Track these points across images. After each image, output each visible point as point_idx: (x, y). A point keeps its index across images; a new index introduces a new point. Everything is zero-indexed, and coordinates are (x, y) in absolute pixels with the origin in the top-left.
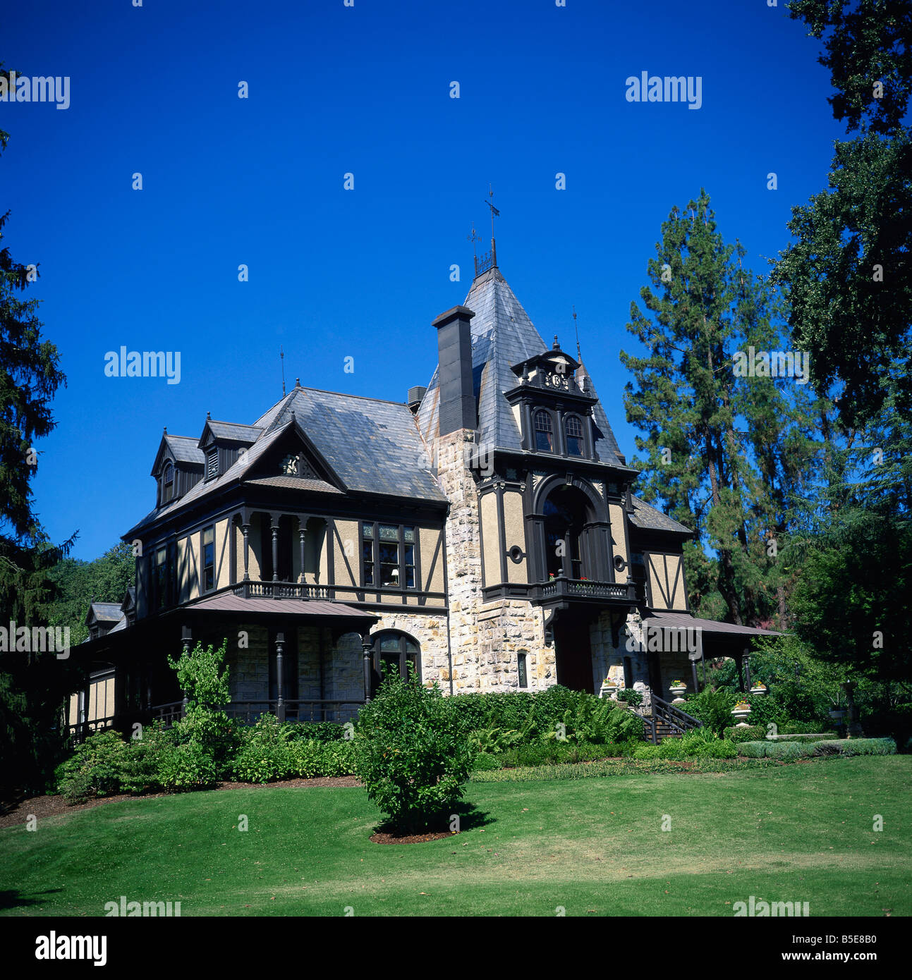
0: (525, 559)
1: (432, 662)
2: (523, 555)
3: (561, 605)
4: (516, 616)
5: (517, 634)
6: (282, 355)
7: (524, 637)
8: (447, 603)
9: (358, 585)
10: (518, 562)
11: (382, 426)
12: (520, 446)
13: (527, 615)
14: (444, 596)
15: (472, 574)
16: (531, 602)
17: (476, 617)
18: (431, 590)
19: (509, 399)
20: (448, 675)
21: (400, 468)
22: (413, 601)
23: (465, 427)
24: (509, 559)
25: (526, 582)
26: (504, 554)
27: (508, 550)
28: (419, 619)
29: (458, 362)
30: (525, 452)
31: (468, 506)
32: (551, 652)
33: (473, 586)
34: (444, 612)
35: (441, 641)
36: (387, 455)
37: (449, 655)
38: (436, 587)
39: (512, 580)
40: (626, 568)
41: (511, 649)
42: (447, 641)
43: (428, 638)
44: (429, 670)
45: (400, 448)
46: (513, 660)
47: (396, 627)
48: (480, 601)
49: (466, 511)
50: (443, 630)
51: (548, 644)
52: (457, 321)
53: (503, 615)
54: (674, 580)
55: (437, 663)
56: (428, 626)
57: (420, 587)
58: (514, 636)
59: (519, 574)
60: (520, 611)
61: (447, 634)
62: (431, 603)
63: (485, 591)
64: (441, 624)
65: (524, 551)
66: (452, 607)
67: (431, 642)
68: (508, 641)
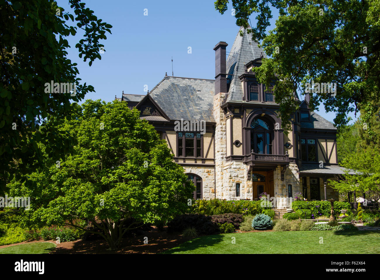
0: (242, 146)
1: (207, 186)
2: (241, 144)
3: (251, 164)
4: (236, 168)
5: (236, 175)
6: (172, 60)
7: (239, 177)
8: (215, 163)
9: (176, 156)
10: (239, 147)
11: (198, 91)
12: (242, 99)
13: (241, 168)
14: (214, 160)
15: (221, 151)
16: (244, 163)
17: (223, 168)
18: (208, 157)
19: (241, 79)
20: (214, 191)
21: (199, 109)
22: (199, 163)
23: (221, 92)
24: (234, 146)
25: (242, 155)
26: (232, 144)
27: (234, 142)
28: (202, 169)
29: (220, 65)
30: (243, 102)
31: (221, 124)
32: (251, 183)
33: (222, 156)
34: (213, 166)
35: (211, 177)
36: (195, 103)
37: (215, 183)
38: (210, 156)
39: (235, 154)
40: (292, 148)
41: (232, 181)
42: (214, 177)
43: (205, 176)
44: (205, 189)
45: (203, 100)
46: (233, 185)
47: (192, 172)
48: (224, 162)
49: (220, 126)
50: (212, 173)
51: (249, 179)
52: (220, 48)
53: (230, 168)
54: (331, 150)
55: (209, 186)
56: (206, 171)
57: (203, 157)
58: (235, 176)
59: (238, 151)
60: (238, 167)
61: (214, 175)
62: (207, 163)
63: (227, 158)
64: (212, 171)
65: (241, 142)
66: (216, 164)
67: (207, 178)
68: (232, 178)
